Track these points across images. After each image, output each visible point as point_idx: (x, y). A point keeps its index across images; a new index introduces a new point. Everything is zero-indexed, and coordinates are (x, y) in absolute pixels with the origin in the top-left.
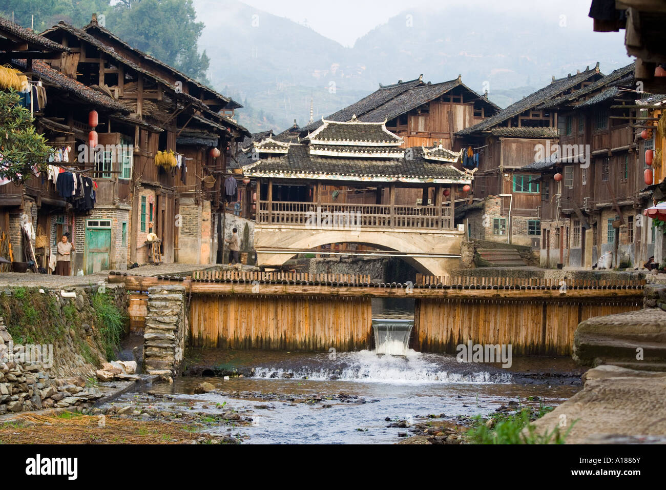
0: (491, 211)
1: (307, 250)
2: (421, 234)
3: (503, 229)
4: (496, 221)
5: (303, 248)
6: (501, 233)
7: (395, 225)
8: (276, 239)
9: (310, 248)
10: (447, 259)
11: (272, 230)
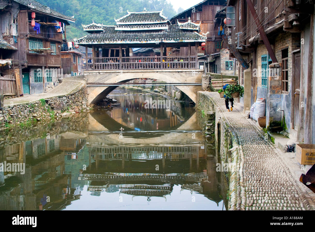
0: (224, 57)
1: (115, 84)
2: (178, 72)
3: (231, 67)
4: (227, 62)
5: (112, 83)
6: (230, 69)
7: (163, 68)
8: (97, 78)
9: (116, 82)
10: (194, 86)
11: (95, 74)
